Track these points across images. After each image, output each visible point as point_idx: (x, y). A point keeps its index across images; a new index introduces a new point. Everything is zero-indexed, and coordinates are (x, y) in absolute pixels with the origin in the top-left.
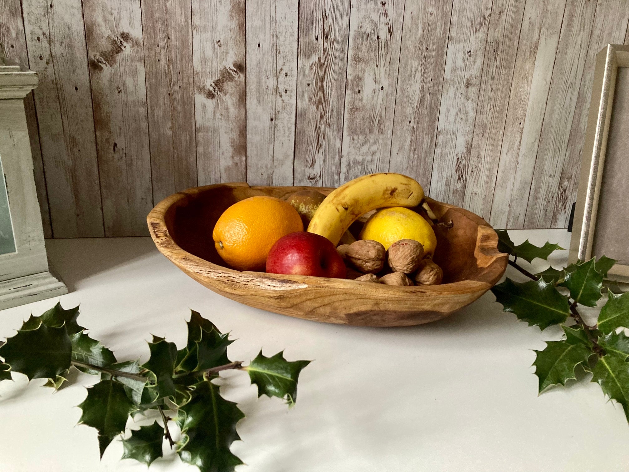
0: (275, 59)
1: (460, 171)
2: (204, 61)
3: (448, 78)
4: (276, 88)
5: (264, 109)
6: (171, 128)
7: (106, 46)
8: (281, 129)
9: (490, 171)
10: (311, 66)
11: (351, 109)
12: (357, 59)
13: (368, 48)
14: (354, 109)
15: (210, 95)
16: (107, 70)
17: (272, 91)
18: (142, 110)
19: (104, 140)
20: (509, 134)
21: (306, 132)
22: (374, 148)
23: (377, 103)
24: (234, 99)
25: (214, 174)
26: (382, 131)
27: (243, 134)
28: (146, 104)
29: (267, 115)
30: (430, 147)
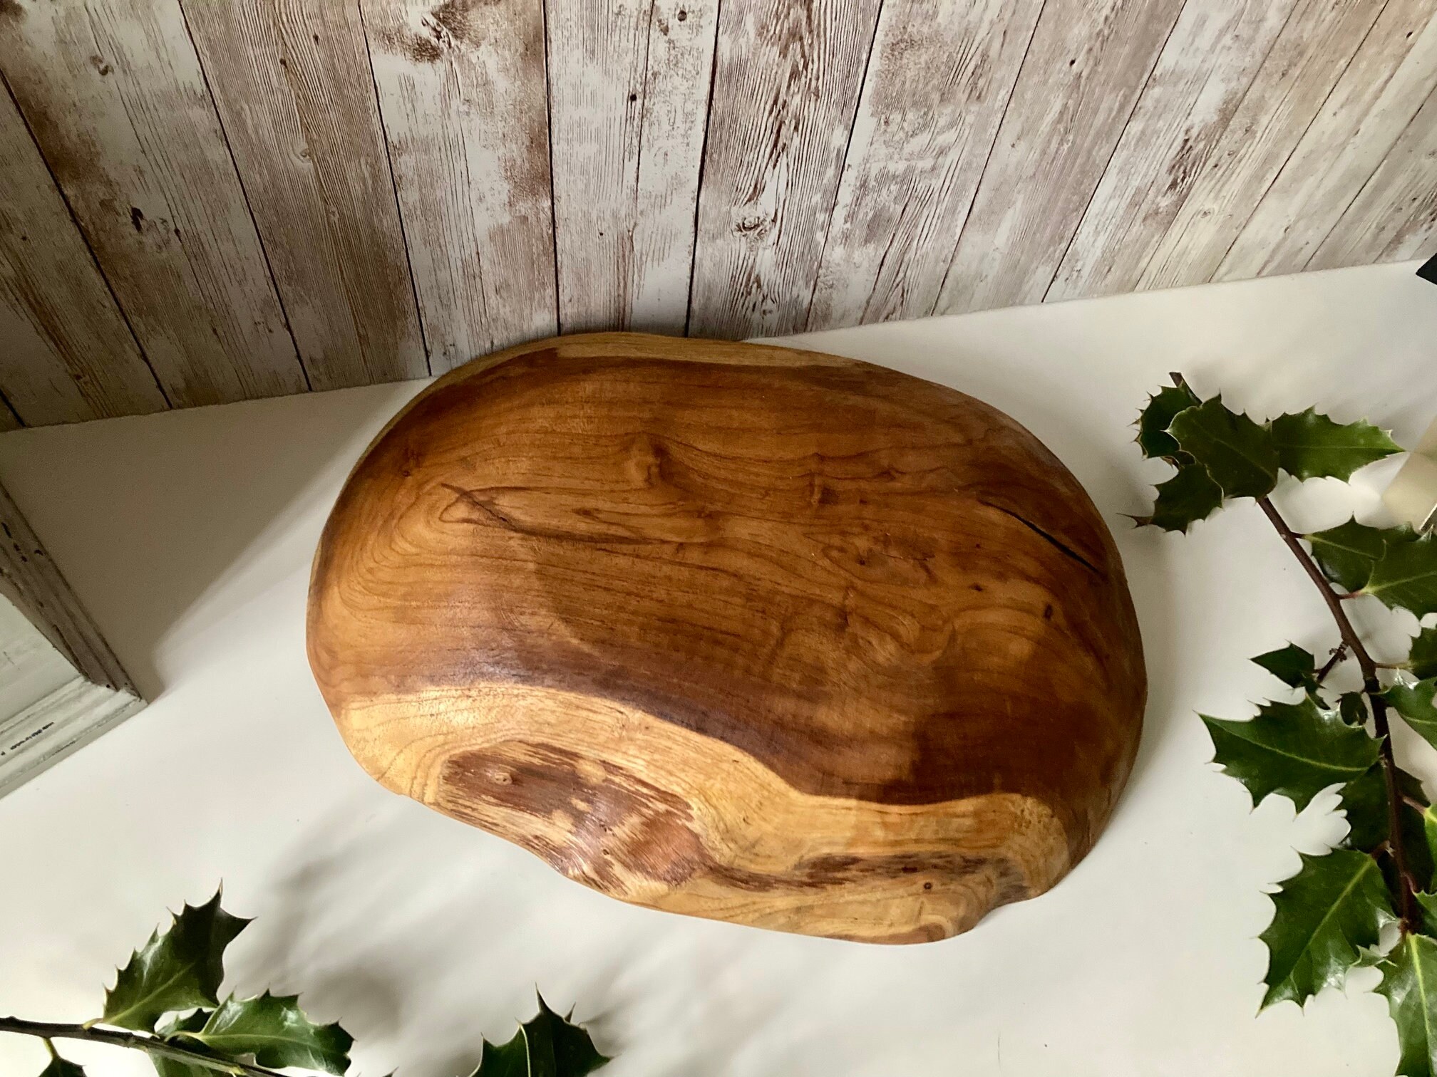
1: (1182, 168)
4: (648, 7)
5: (606, 72)
6: (309, 154)
8: (664, 120)
9: (1268, 159)
11: (894, 46)
14: (901, 45)
15: (425, 51)
17: (633, 20)
18: (200, 116)
19: (96, 206)
20: (1363, 65)
21: (743, 120)
23: (981, 19)
24: (507, 53)
25: (457, 250)
26: (980, 94)
27: (541, 146)
28: (209, 99)
29: (620, 86)
30: (1114, 119)
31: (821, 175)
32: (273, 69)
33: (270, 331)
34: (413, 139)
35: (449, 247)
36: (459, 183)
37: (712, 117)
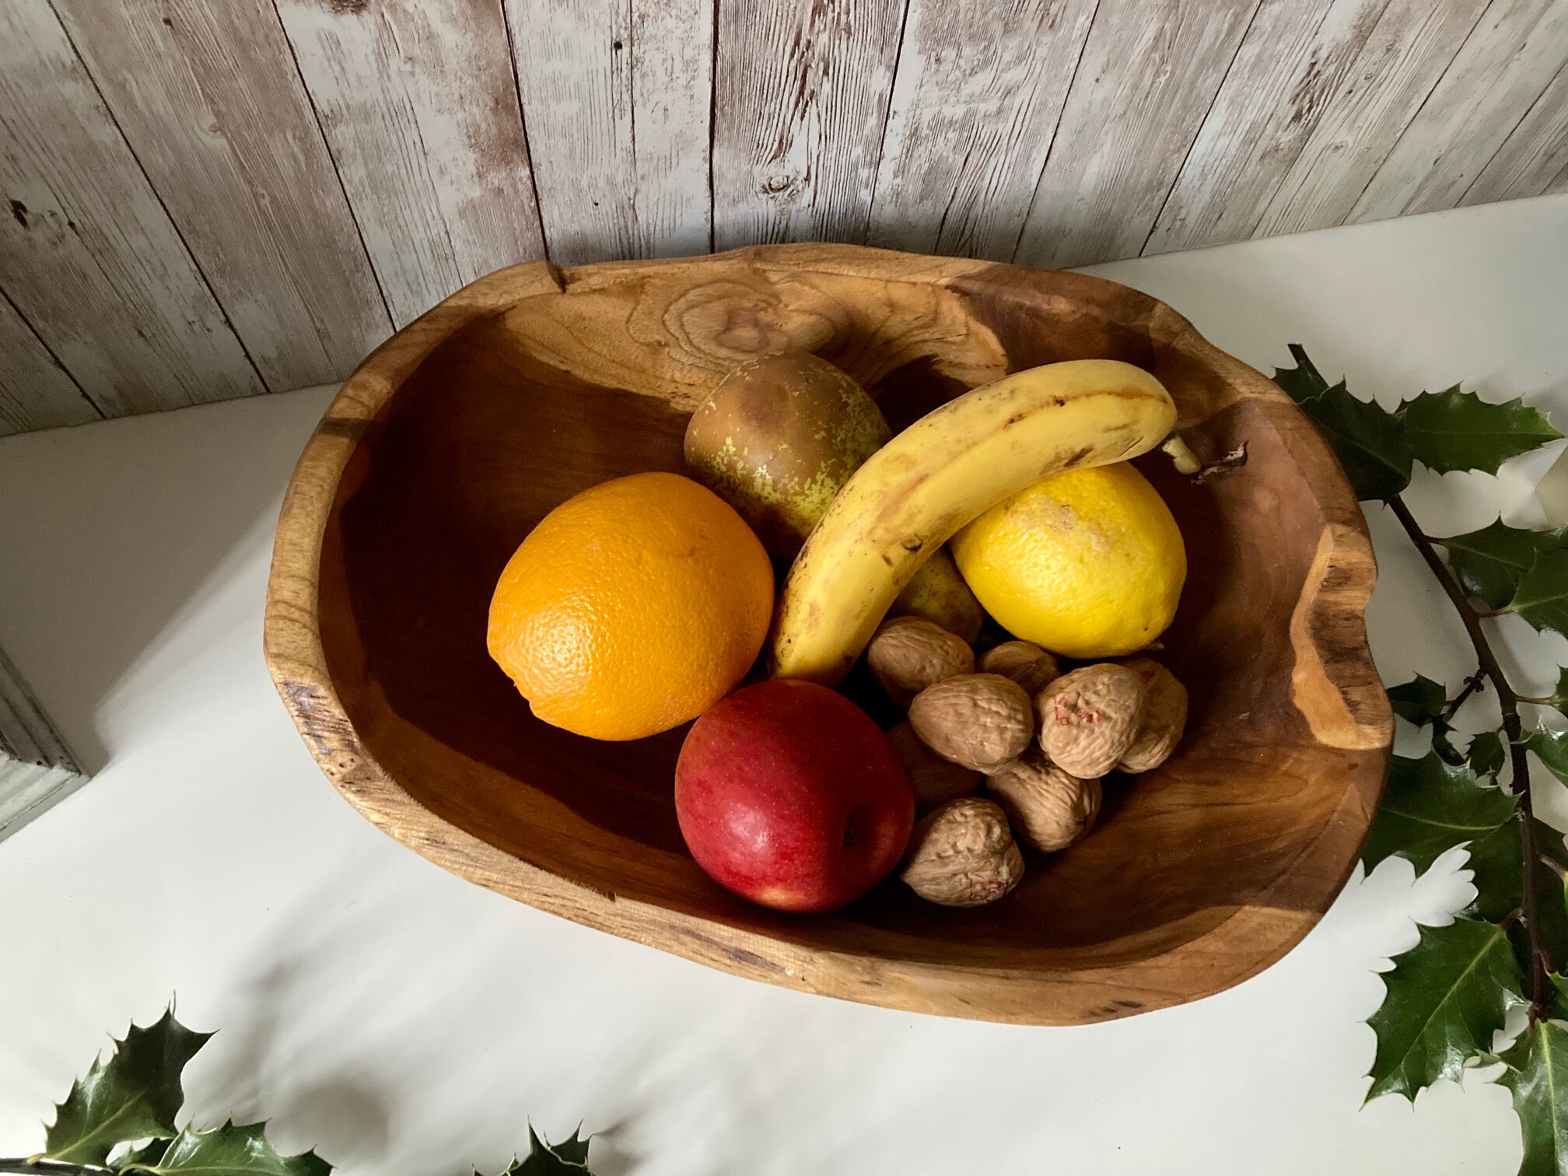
1: (1308, 97)
5: (580, 17)
8: (659, 69)
9: (1414, 82)
15: (347, 1)
18: (75, 92)
22: (1014, 76)
25: (421, 228)
26: (1053, 22)
27: (509, 108)
29: (599, 33)
30: (1222, 44)
31: (861, 125)
32: (157, 31)
33: (208, 330)
34: (348, 107)
35: (412, 227)
36: (413, 154)
37: (719, 63)
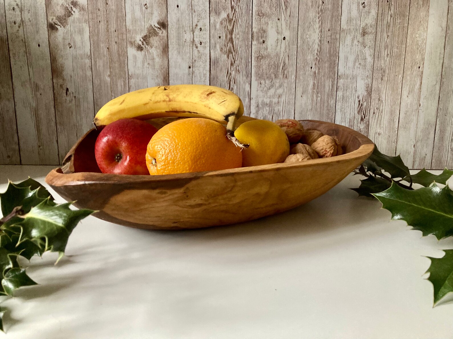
0: (191, 17)
1: (362, 112)
2: (135, 20)
3: (344, 28)
4: (192, 40)
5: (183, 59)
6: (110, 76)
7: (60, 11)
8: (198, 75)
9: (392, 113)
10: (221, 22)
11: (258, 57)
12: (261, 15)
13: (269, 4)
14: (260, 58)
15: (140, 48)
16: (61, 30)
17: (189, 44)
18: (87, 61)
19: (59, 86)
20: (408, 78)
21: (219, 77)
22: (280, 91)
23: (280, 51)
24: (158, 50)
26: (286, 76)
27: (166, 80)
28: (90, 57)
29: (186, 63)
30: (331, 90)
32: (106, 50)
34: (135, 74)
37: (211, 76)
